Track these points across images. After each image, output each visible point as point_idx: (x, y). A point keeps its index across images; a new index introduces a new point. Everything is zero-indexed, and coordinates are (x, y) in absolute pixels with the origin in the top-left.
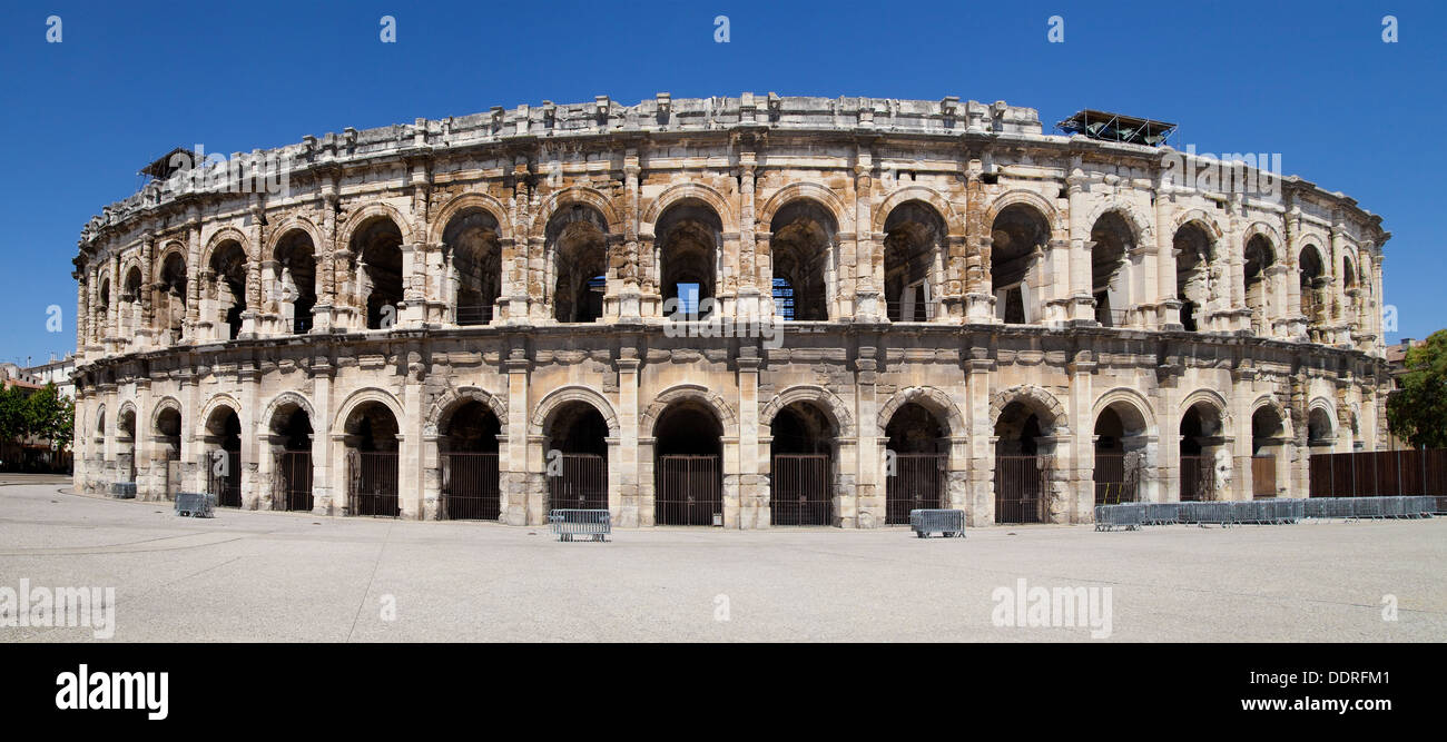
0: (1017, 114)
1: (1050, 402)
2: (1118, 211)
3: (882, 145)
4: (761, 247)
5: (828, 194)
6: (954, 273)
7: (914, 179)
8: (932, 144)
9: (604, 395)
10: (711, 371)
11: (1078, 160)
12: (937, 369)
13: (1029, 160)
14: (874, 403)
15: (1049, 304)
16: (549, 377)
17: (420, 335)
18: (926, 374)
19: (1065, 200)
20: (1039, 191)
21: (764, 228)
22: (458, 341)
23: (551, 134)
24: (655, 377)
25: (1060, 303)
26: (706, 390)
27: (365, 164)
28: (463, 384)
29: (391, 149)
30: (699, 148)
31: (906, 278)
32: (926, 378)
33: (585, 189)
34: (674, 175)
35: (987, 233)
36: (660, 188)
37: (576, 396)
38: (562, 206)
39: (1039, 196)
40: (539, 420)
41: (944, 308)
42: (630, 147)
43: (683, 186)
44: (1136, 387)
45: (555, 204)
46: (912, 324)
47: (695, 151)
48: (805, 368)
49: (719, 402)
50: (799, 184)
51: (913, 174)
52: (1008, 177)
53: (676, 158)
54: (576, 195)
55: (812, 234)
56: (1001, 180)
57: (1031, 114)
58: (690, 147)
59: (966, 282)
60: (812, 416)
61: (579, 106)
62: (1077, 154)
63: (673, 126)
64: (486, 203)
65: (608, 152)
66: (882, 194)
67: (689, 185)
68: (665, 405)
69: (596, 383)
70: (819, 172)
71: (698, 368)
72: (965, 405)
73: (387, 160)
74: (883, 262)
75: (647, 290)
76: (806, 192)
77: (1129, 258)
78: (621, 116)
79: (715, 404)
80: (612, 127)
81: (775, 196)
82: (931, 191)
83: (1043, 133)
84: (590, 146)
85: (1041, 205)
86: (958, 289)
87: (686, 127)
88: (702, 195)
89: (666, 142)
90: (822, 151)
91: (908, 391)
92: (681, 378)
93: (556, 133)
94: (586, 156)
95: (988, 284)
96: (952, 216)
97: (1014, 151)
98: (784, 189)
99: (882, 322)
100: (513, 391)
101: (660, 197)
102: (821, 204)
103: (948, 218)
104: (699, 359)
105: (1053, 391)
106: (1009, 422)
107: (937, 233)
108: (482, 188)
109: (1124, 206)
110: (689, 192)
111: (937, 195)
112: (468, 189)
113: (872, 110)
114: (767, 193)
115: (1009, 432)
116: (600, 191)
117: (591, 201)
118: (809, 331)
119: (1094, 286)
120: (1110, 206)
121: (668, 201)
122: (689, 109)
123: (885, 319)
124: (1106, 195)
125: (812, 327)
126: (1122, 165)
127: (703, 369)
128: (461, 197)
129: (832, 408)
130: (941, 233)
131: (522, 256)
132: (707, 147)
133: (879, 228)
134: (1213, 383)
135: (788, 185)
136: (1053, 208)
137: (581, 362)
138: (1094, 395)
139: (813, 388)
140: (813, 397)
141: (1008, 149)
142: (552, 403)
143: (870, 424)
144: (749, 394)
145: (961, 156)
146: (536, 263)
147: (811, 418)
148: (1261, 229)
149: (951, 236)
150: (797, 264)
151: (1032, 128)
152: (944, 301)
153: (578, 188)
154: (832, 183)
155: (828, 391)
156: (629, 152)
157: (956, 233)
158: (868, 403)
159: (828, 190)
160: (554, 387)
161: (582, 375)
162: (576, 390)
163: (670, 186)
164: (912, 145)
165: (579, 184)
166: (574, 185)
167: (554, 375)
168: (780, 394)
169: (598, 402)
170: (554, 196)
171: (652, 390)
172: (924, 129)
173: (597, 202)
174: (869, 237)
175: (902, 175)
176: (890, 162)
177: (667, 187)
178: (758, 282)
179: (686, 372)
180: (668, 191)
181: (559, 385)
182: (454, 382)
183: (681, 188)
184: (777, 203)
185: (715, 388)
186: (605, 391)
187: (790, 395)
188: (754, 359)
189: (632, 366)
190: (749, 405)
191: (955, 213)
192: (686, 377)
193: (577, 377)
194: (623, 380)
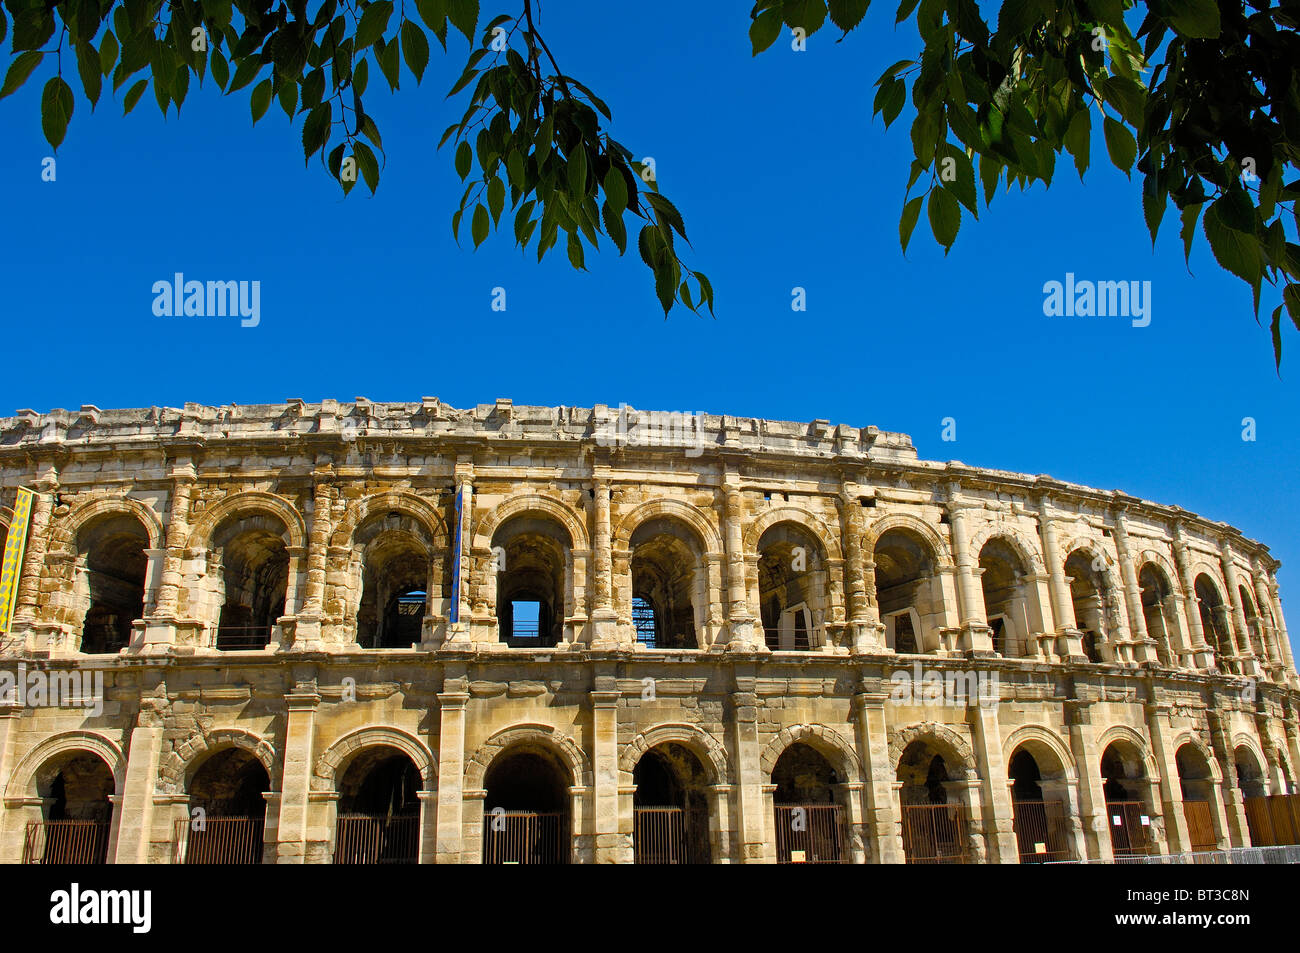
0: (889, 438)
1: (955, 742)
2: (1003, 538)
3: (750, 464)
4: (618, 567)
5: (692, 512)
6: (837, 599)
7: (786, 499)
8: (802, 465)
9: (419, 739)
10: (559, 707)
11: (957, 486)
12: (826, 704)
13: (906, 484)
14: (757, 744)
15: (944, 634)
16: (346, 716)
17: (163, 662)
18: (814, 710)
19: (948, 526)
20: (919, 515)
21: (621, 545)
22: (218, 670)
23: (365, 433)
24: (487, 716)
25: (954, 631)
26: (551, 730)
27: (107, 449)
28: (219, 726)
29: (147, 434)
30: (545, 458)
31: (783, 602)
32: (814, 715)
33: (405, 495)
34: (515, 485)
35: (870, 557)
36: (499, 498)
37: (380, 739)
38: (374, 514)
39: (920, 520)
40: (327, 770)
41: (828, 639)
42: (461, 453)
43: (526, 497)
44: (1047, 724)
45: (365, 510)
46: (794, 653)
47: (541, 462)
48: (673, 702)
49: (569, 744)
50: (661, 501)
52: (885, 500)
53: (517, 467)
54: (392, 502)
55: (676, 553)
56: (879, 504)
57: (905, 439)
58: (534, 457)
59: (850, 613)
60: (682, 759)
61: (401, 405)
62: (956, 479)
63: (512, 431)
64: (270, 505)
65: (435, 456)
66: (753, 513)
67: (533, 496)
68: (499, 750)
69: (409, 724)
70: (682, 489)
71: (542, 703)
73: (138, 447)
74: (757, 585)
75: (480, 611)
76: (668, 509)
78: (453, 419)
79: (563, 747)
80: (441, 430)
81: (633, 512)
82: (806, 512)
83: (919, 458)
84: (412, 449)
85: (923, 530)
86: (843, 616)
87: (529, 435)
88: (549, 508)
89: (508, 450)
90: (685, 467)
91: (795, 729)
92: (520, 715)
93: (371, 433)
94: (407, 460)
95: (875, 610)
96: (829, 538)
97: (891, 475)
98: (645, 505)
99: (760, 651)
100: (293, 735)
101: (499, 507)
102: (686, 522)
103: (825, 541)
104: (542, 692)
105: (956, 730)
106: (911, 763)
107: (815, 556)
108: (267, 487)
109: (1011, 533)
110: (533, 504)
111: (811, 517)
112: (249, 488)
113: (738, 429)
114: (624, 509)
115: (912, 776)
116: (424, 498)
117: (412, 508)
118: (677, 660)
119: (988, 613)
120: (996, 532)
121: (507, 513)
122: (534, 417)
123: (763, 648)
124: (989, 521)
125: (680, 656)
126: (1002, 492)
127: (548, 705)
128: (238, 496)
129: (708, 750)
130: (819, 555)
131: (318, 568)
132: (554, 458)
133: (751, 550)
134: (1127, 719)
135: (648, 501)
136: (935, 532)
137: (388, 697)
138: (1003, 733)
139: (683, 726)
140: (684, 737)
141: (884, 473)
142: (348, 749)
143: (753, 768)
144: (605, 735)
145: (835, 478)
146: (337, 577)
147: (680, 764)
148: (1152, 558)
149: (831, 559)
150: (658, 583)
151: (906, 452)
152: (828, 628)
153: (395, 494)
154: (697, 501)
155: (701, 730)
156: (462, 458)
157: (836, 557)
158: (749, 743)
159: (693, 508)
160: (350, 729)
161: (390, 714)
162: (382, 733)
163: (511, 496)
164: (781, 465)
165: (396, 490)
166: (391, 490)
167: (352, 714)
168: (643, 735)
169: (409, 748)
170: (364, 501)
171: (483, 732)
172: (795, 449)
173: (420, 510)
174: (742, 559)
175: (773, 496)
176: (759, 481)
177: (506, 497)
178: (616, 605)
179: (527, 709)
180: (507, 502)
181: (357, 726)
182: (207, 724)
183: (523, 500)
184: (636, 520)
185: (563, 727)
186: (419, 734)
187: (656, 735)
188: (612, 693)
189: (458, 702)
190: (607, 748)
191: (833, 536)
192: (527, 714)
193: (383, 716)
194: (446, 719)
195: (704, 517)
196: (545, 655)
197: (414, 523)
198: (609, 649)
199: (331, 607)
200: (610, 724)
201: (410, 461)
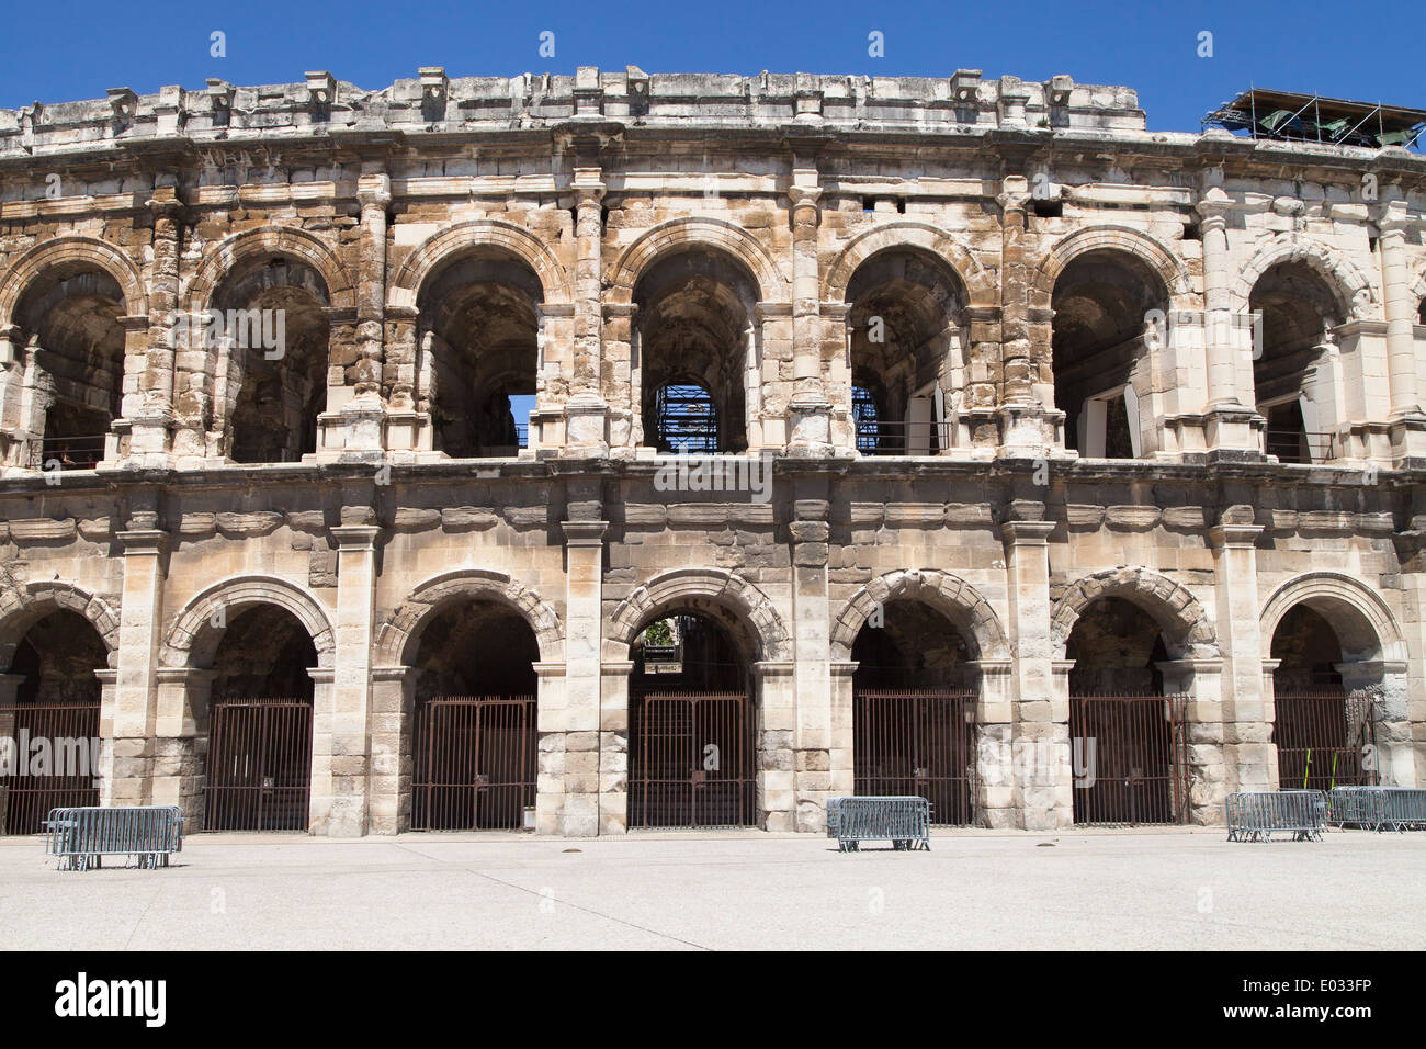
0: (1096, 97)
1: (1177, 598)
2: (1303, 261)
3: (840, 154)
4: (614, 329)
5: (738, 237)
6: (980, 371)
7: (901, 210)
8: (932, 150)
9: (311, 592)
10: (517, 545)
11: (1217, 174)
12: (952, 538)
13: (1122, 175)
14: (825, 600)
15: (1173, 424)
16: (206, 562)
18: (929, 549)
19: (1194, 243)
20: (1142, 227)
21: (619, 296)
22: (30, 498)
23: (224, 135)
24: (410, 558)
25: (1190, 421)
26: (505, 579)
28: (36, 577)
30: (499, 161)
32: (929, 556)
33: (286, 230)
34: (455, 207)
35: (1044, 301)
36: (430, 229)
37: (257, 594)
38: (244, 261)
39: (1143, 236)
40: (182, 638)
41: (963, 431)
42: (368, 159)
43: (470, 225)
44: (1354, 572)
45: (230, 257)
47: (493, 166)
48: (696, 537)
49: (531, 600)
50: (685, 221)
51: (901, 203)
52: (1081, 204)
53: (456, 176)
54: (269, 241)
56: (1068, 210)
57: (1124, 96)
58: (483, 159)
59: (1002, 386)
61: (278, 89)
62: (1213, 162)
63: (451, 122)
64: (98, 255)
65: (330, 167)
66: (841, 235)
67: (481, 223)
68: (428, 608)
69: (295, 570)
70: (723, 201)
71: (492, 540)
72: (1005, 603)
74: (844, 351)
75: (400, 405)
76: (698, 234)
77: (1335, 342)
78: (356, 106)
79: (523, 605)
80: (339, 123)
81: (640, 241)
82: (934, 230)
83: (1149, 129)
84: (295, 158)
85: (1147, 251)
86: (989, 399)
87: (476, 124)
88: (506, 240)
90: (728, 164)
91: (893, 579)
92: (458, 558)
93: (233, 134)
94: (289, 175)
95: (1047, 389)
96: (976, 272)
97: (1092, 160)
98: (659, 229)
99: (841, 453)
100: (131, 588)
101: (429, 244)
102: (729, 254)
103: (967, 276)
104: (494, 525)
105: (1181, 579)
107: (953, 303)
108: (91, 228)
109: (1316, 252)
110: (481, 235)
111: (945, 238)
112: (65, 230)
113: (819, 95)
114: (625, 237)
116: (316, 234)
117: (298, 250)
119: (1261, 395)
120: (1287, 252)
121: (442, 251)
122: (482, 95)
123: (851, 451)
124: (1277, 233)
126: (1307, 181)
127: (502, 541)
128: (51, 244)
129: (748, 609)
130: (958, 301)
131: (161, 346)
132: (514, 160)
133: (836, 295)
135: (663, 222)
136: (1170, 256)
137: (268, 532)
138: (1261, 587)
139: (710, 574)
140: (712, 589)
141: (1080, 157)
142: (209, 609)
143: (819, 637)
144: (583, 586)
145: (990, 169)
146: (190, 359)
149: (974, 306)
151: (1125, 119)
152: (963, 420)
153: (273, 229)
154: (749, 218)
155: (738, 578)
156: (368, 166)
157: (983, 302)
158: (813, 599)
159: (740, 231)
160: (214, 579)
161: (270, 557)
162: (258, 585)
163: (448, 225)
164: (895, 152)
165: (275, 223)
166: (266, 225)
167: (215, 558)
168: (647, 585)
169: (297, 606)
170: (227, 243)
171: (405, 582)
172: (918, 125)
173: (310, 253)
174: (817, 310)
175: (878, 205)
176: (854, 182)
177: (439, 226)
178: (609, 388)
179: (470, 548)
180: (441, 234)
181: (223, 575)
182: (20, 574)
183: (465, 230)
184: (645, 254)
185: (523, 576)
186: (311, 585)
187: (668, 586)
188: (595, 522)
189: (362, 539)
190: (585, 605)
191: (981, 267)
192: (469, 556)
193: (259, 560)
194: (346, 564)
195: (758, 245)
196: (491, 467)
197: (307, 274)
198: (591, 456)
199: (183, 404)
200: (590, 570)
201: (293, 178)
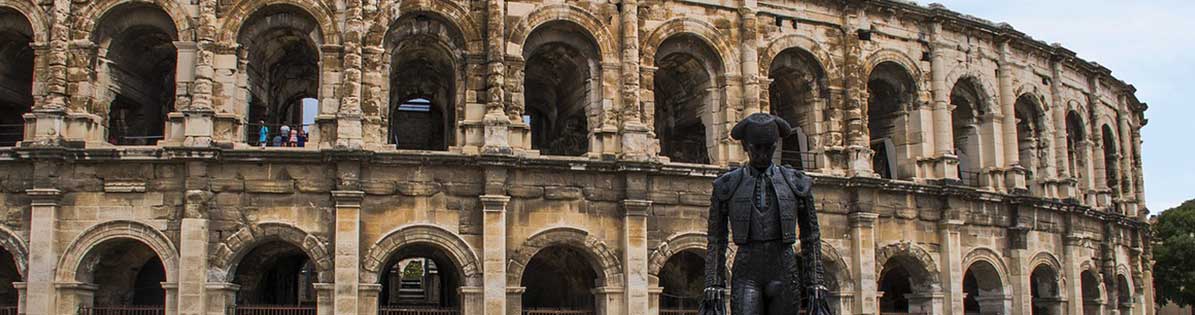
1: (925, 259)
2: (969, 78)
4: (645, 82)
5: (712, 32)
6: (836, 124)
7: (795, 26)
9: (461, 237)
10: (592, 213)
11: (938, 27)
13: (897, 21)
15: (920, 163)
16: (389, 214)
17: (208, 156)
19: (928, 63)
20: (904, 51)
21: (648, 61)
22: (258, 164)
24: (524, 216)
25: (929, 161)
26: (585, 234)
28: (265, 219)
35: (864, 87)
36: (530, 7)
37: (424, 237)
38: (405, 15)
39: (905, 56)
40: (374, 265)
41: (826, 161)
43: (556, 7)
44: (993, 247)
45: (398, 11)
48: (694, 213)
49: (601, 248)
50: (683, 20)
51: (794, 22)
52: (879, 34)
56: (874, 37)
59: (847, 138)
62: (937, 20)
66: (766, 38)
67: (562, 7)
68: (537, 251)
69: (450, 223)
70: (703, 10)
71: (576, 209)
72: (850, 259)
74: (768, 107)
75: (514, 118)
76: (691, 28)
77: (978, 123)
79: (596, 251)
81: (658, 29)
82: (811, 41)
85: (908, 66)
86: (840, 142)
88: (578, 19)
92: (555, 221)
95: (866, 137)
96: (832, 67)
97: (884, 11)
98: (669, 22)
100: (341, 229)
101: (530, 16)
102: (706, 42)
103: (828, 69)
104: (576, 198)
105: (927, 249)
109: (976, 75)
110: (563, 14)
111: (817, 46)
114: (651, 25)
116: (456, 2)
117: (445, 12)
118: (699, 174)
120: (964, 73)
121: (538, 22)
124: (960, 62)
125: (704, 170)
127: (582, 210)
131: (355, 67)
133: (764, 73)
134: (1050, 247)
135: (671, 18)
136: (918, 69)
137: (431, 196)
138: (962, 253)
141: (879, 9)
142: (393, 245)
144: (636, 240)
145: (838, 10)
146: (371, 78)
148: (1074, 107)
149: (832, 87)
152: (827, 152)
154: (717, 21)
157: (836, 85)
159: (713, 29)
160: (394, 226)
161: (432, 214)
162: (425, 231)
163: (542, 5)
167: (395, 213)
168: (668, 242)
169: (452, 246)
170: (396, 2)
171: (522, 233)
173: (453, 14)
174: (755, 81)
175: (784, 22)
176: (770, 7)
177: (537, 6)
178: (643, 119)
179: (562, 213)
180: (538, 11)
181: (400, 224)
182: (252, 217)
183: (553, 10)
184: (660, 37)
185: (596, 232)
186: (460, 233)
187: (679, 243)
188: (643, 202)
189: (499, 205)
190: (637, 253)
191: (834, 65)
192: (562, 219)
193: (425, 215)
194: (488, 220)
195: (723, 39)
196: (581, 163)
197: (444, 26)
198: (642, 160)
199: (368, 108)
200: (641, 230)
